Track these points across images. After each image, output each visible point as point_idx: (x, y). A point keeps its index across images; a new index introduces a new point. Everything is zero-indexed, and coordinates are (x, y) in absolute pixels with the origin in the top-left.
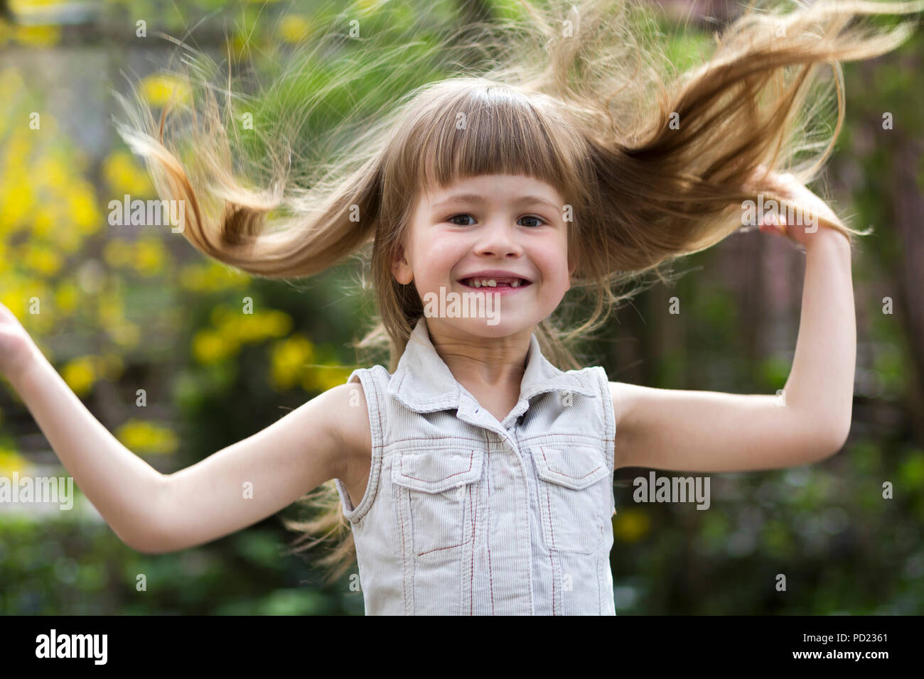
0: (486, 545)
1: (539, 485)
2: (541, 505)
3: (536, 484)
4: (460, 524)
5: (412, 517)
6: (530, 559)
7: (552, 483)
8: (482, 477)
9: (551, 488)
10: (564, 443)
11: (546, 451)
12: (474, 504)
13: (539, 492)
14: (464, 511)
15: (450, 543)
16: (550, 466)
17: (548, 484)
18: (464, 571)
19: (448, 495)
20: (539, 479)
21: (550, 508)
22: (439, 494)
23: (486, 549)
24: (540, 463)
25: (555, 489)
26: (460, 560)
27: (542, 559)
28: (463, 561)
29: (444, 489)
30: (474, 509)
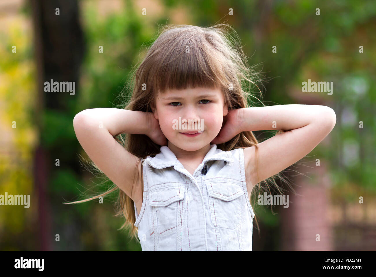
0: (186, 226)
1: (209, 199)
2: (210, 207)
3: (208, 199)
4: (176, 218)
5: (157, 219)
6: (205, 230)
7: (215, 198)
8: (184, 197)
9: (214, 200)
10: (221, 182)
11: (213, 184)
12: (181, 209)
13: (209, 202)
14: (177, 212)
15: (172, 227)
16: (214, 191)
17: (214, 199)
18: (178, 237)
19: (170, 206)
20: (210, 197)
21: (215, 208)
22: (166, 206)
23: (187, 227)
24: (210, 189)
25: (217, 200)
26: (176, 233)
27: (211, 230)
28: (177, 233)
29: (168, 204)
30: (181, 211)
